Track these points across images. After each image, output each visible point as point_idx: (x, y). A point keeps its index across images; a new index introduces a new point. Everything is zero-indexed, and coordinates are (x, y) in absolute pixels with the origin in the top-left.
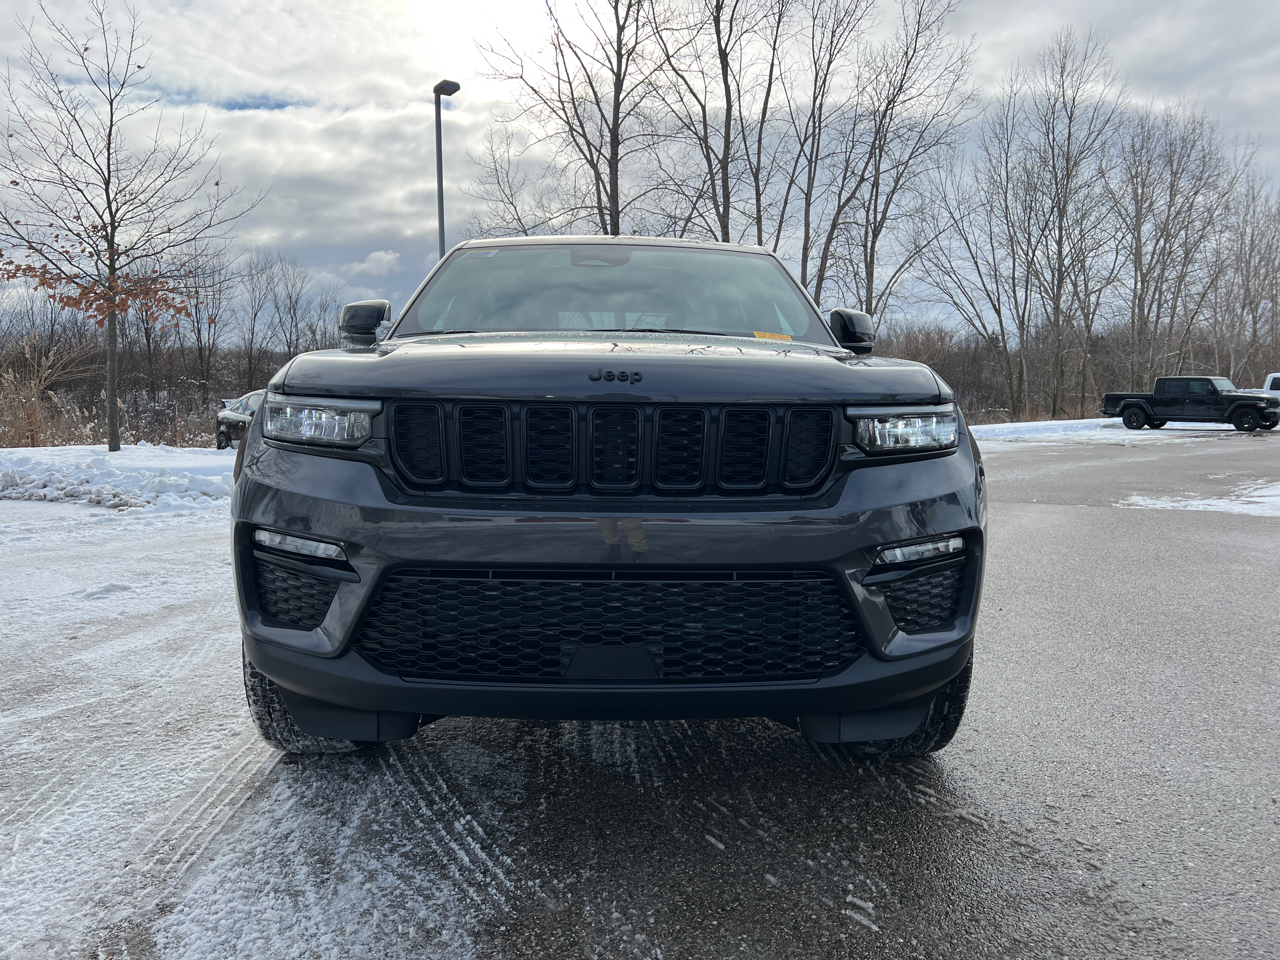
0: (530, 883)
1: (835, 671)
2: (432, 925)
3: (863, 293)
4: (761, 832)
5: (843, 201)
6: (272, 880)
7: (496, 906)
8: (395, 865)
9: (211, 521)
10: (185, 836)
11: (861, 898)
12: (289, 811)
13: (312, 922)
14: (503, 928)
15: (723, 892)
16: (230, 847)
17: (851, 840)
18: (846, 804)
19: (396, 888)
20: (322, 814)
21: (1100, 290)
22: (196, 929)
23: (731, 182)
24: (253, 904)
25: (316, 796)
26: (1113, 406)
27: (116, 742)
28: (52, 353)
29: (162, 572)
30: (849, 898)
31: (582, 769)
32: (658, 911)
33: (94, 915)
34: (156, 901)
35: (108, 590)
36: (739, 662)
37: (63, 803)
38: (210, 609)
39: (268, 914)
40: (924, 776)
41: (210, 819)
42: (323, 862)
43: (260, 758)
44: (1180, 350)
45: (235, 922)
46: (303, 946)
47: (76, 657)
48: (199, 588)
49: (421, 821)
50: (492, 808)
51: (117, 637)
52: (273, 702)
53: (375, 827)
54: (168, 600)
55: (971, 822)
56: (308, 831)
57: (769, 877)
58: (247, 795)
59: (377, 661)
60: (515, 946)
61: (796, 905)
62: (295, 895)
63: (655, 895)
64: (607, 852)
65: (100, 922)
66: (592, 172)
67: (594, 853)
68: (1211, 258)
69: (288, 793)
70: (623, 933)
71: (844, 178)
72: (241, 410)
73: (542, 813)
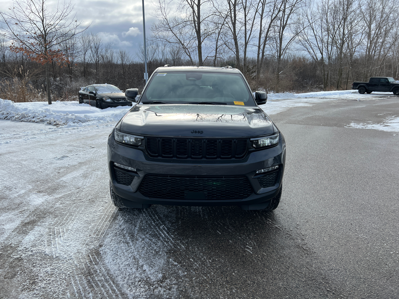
0: (178, 241)
1: (246, 197)
2: (157, 251)
3: (278, 48)
4: (229, 230)
5: (273, 18)
6: (122, 240)
7: (171, 246)
8: (148, 237)
9: (84, 131)
10: (101, 229)
11: (249, 246)
12: (123, 223)
13: (132, 249)
14: (172, 251)
15: (220, 244)
16: (111, 232)
17: (250, 232)
18: (250, 223)
19: (149, 242)
20: (130, 224)
21: (356, 47)
22: (108, 250)
23: (237, 12)
24: (119, 245)
25: (128, 219)
26: (355, 86)
27: (79, 204)
28: (28, 72)
29: (75, 150)
30: (247, 246)
31: (189, 213)
32: (205, 248)
33: (86, 247)
34: (98, 244)
35: (63, 157)
36: (224, 195)
37: (71, 220)
38: (91, 164)
39: (123, 248)
40: (270, 216)
41: (105, 225)
42: (132, 236)
43: (113, 209)
44: (381, 66)
45: (116, 249)
46: (131, 254)
47: (61, 179)
48: (87, 156)
49: (153, 226)
50: (168, 223)
51: (70, 172)
52: (117, 198)
53: (143, 228)
54: (79, 160)
55: (278, 228)
56: (128, 228)
57: (230, 241)
58: (112, 219)
59: (144, 194)
60: (175, 255)
61: (235, 247)
62: (128, 243)
63: (205, 244)
64: (195, 234)
65: (88, 249)
66: (192, 10)
67: (192, 234)
68: (394, 35)
69: (121, 219)
70: (198, 253)
71: (274, 10)
72: (86, 91)
73: (180, 224)
